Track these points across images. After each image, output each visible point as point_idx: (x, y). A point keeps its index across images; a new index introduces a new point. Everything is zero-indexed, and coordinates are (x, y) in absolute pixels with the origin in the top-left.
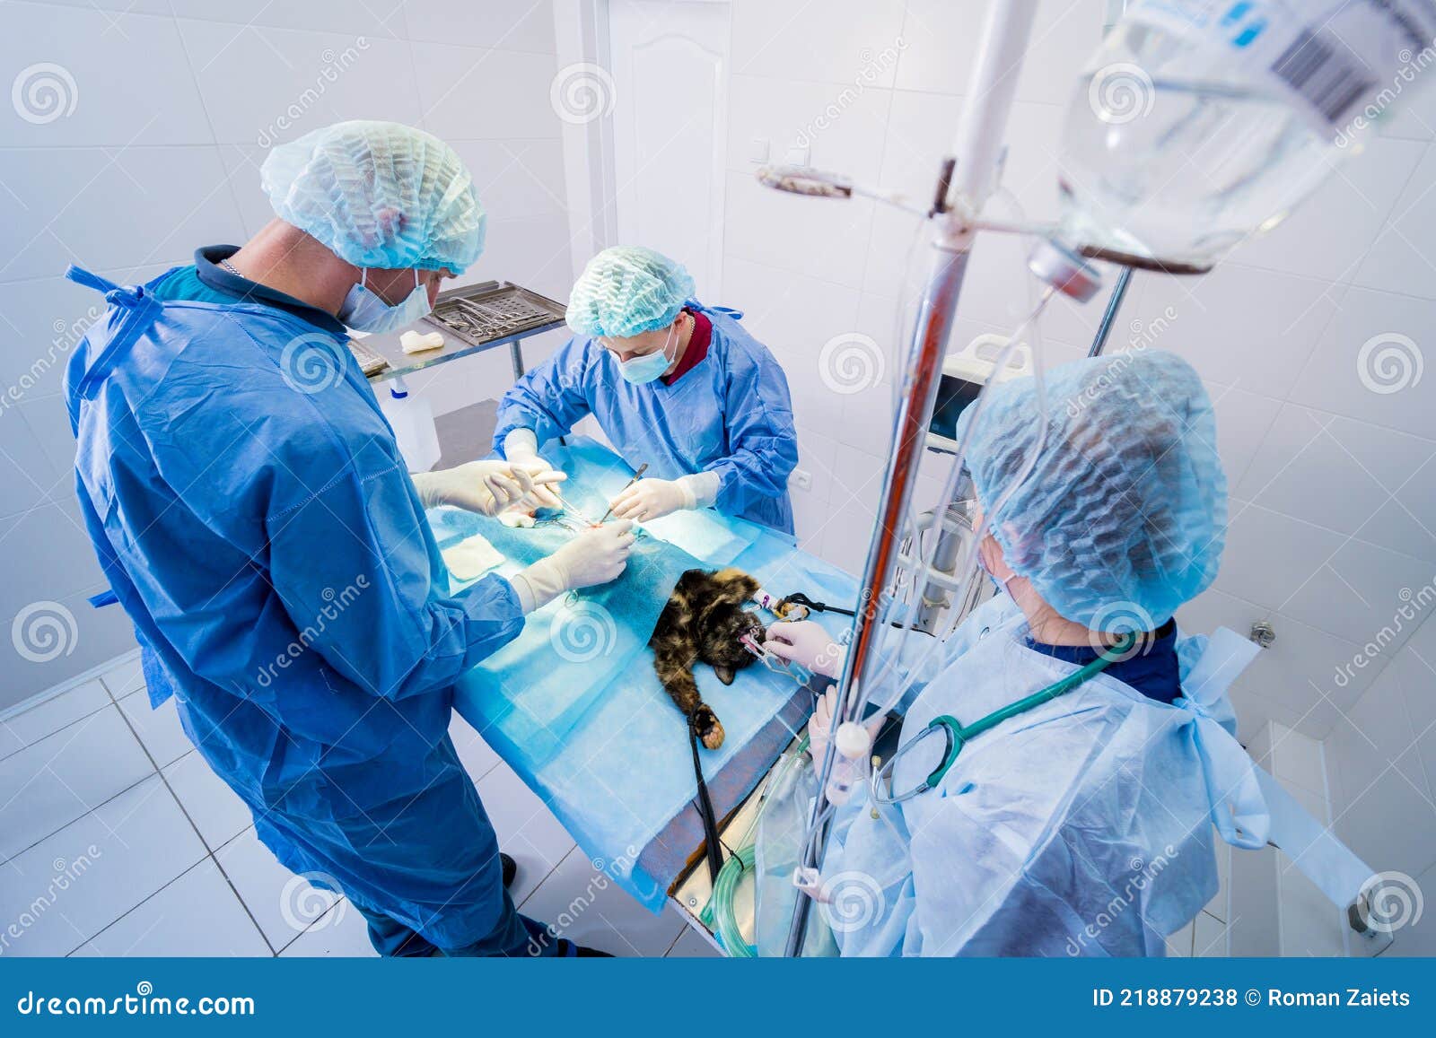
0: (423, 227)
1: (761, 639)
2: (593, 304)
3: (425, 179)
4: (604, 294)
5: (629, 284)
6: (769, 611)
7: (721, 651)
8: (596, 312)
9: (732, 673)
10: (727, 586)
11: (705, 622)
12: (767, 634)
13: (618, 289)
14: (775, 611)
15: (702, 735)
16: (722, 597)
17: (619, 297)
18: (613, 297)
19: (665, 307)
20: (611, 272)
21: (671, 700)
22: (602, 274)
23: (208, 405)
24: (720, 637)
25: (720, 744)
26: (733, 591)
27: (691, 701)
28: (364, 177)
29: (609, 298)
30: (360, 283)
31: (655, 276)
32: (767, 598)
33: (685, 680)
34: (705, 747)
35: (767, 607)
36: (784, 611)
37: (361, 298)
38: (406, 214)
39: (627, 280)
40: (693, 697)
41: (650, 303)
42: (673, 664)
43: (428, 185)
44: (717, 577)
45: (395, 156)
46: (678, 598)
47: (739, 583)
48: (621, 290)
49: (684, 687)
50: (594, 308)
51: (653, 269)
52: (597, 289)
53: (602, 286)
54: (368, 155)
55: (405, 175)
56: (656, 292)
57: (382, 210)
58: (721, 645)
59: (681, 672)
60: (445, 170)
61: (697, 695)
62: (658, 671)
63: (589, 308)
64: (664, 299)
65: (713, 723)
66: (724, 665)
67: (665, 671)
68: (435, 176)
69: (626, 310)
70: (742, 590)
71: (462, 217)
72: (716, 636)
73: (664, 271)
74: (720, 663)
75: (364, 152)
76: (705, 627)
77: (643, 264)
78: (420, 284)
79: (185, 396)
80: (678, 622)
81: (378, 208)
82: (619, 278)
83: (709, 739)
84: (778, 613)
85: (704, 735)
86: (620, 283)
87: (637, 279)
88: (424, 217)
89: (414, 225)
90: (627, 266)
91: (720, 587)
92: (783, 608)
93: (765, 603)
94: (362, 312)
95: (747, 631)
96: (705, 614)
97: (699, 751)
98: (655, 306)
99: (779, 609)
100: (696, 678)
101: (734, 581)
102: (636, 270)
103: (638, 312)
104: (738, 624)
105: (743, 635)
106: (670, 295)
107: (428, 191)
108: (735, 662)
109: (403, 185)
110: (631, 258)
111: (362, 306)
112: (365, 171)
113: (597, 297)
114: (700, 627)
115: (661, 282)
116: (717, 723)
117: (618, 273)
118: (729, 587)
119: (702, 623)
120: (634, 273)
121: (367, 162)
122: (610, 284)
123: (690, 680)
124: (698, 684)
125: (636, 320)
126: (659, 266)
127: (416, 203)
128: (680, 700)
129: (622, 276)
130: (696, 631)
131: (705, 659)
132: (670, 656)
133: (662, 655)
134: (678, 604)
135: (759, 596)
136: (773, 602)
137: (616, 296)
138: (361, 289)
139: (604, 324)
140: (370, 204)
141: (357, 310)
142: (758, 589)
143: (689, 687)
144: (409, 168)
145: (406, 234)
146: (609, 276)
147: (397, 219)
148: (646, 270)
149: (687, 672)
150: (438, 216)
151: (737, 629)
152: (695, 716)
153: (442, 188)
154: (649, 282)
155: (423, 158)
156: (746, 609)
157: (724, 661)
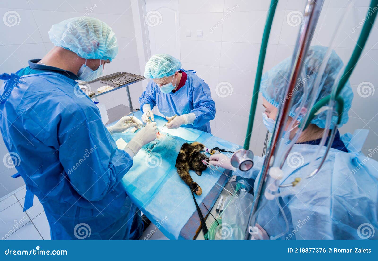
0: (104, 46)
1: (208, 161)
2: (150, 69)
3: (103, 32)
4: (152, 66)
5: (159, 63)
6: (209, 153)
7: (197, 166)
8: (150, 71)
9: (201, 172)
10: (195, 147)
11: (191, 157)
12: (209, 159)
13: (157, 65)
14: (210, 153)
15: (195, 192)
16: (195, 150)
17: (157, 67)
18: (155, 67)
19: (170, 69)
20: (155, 60)
21: (184, 181)
22: (152, 61)
23: (38, 104)
24: (196, 161)
25: (201, 193)
26: (197, 148)
27: (190, 181)
28: (86, 32)
29: (154, 67)
30: (85, 64)
31: (167, 61)
32: (207, 149)
33: (187, 175)
34: (197, 195)
35: (208, 152)
36: (213, 153)
37: (84, 69)
38: (99, 42)
39: (159, 62)
40: (190, 180)
41: (165, 68)
42: (183, 171)
43: (104, 34)
44: (192, 145)
45: (94, 26)
46: (182, 151)
47: (199, 146)
48: (158, 65)
49: (187, 177)
50: (150, 70)
51: (167, 59)
52: (151, 65)
53: (152, 64)
54: (86, 25)
55: (98, 31)
56: (167, 65)
57: (93, 41)
58: (196, 164)
59: (186, 173)
60: (108, 30)
61: (191, 179)
62: (179, 173)
63: (149, 70)
64: (170, 67)
65: (198, 187)
66: (198, 170)
67: (181, 173)
68: (106, 31)
69: (158, 70)
70: (200, 148)
71: (114, 43)
72: (195, 161)
73: (170, 59)
74: (197, 169)
75: (85, 24)
76: (191, 159)
77: (164, 57)
78: (101, 65)
79: (30, 102)
80: (183, 158)
81: (91, 40)
82: (157, 61)
83: (197, 192)
84: (211, 154)
85: (196, 191)
86: (157, 63)
87: (162, 61)
88: (104, 43)
89: (102, 45)
90: (159, 58)
91: (193, 147)
92: (213, 152)
93: (207, 151)
94: (84, 74)
95: (204, 159)
96: (191, 155)
97: (195, 197)
98: (167, 69)
99: (211, 152)
100: (190, 174)
101: (197, 145)
102: (161, 59)
103: (162, 71)
104: (201, 157)
105: (203, 160)
106: (172, 66)
107: (104, 36)
108: (201, 168)
109: (97, 34)
110: (160, 56)
111: (85, 71)
112: (86, 30)
113: (150, 67)
114: (190, 159)
115: (169, 62)
116: (199, 187)
117: (157, 60)
118: (196, 147)
119: (190, 158)
120: (161, 60)
121: (86, 27)
122: (154, 63)
123: (189, 175)
124: (191, 176)
125: (162, 73)
126: (169, 58)
127: (102, 39)
128: (187, 181)
129: (158, 61)
130: (188, 161)
131: (192, 169)
132: (182, 168)
133: (179, 168)
134: (182, 153)
135: (205, 149)
136: (209, 150)
137: (156, 67)
138: (85, 66)
139: (153, 75)
140: (88, 39)
141: (83, 73)
142: (204, 147)
143: (189, 177)
144: (98, 29)
145: (100, 48)
146: (154, 61)
147: (97, 43)
148: (165, 59)
149: (188, 173)
150: (108, 43)
151: (201, 158)
152: (192, 186)
153: (108, 35)
154: (165, 62)
155: (101, 26)
156: (202, 153)
157: (198, 169)
